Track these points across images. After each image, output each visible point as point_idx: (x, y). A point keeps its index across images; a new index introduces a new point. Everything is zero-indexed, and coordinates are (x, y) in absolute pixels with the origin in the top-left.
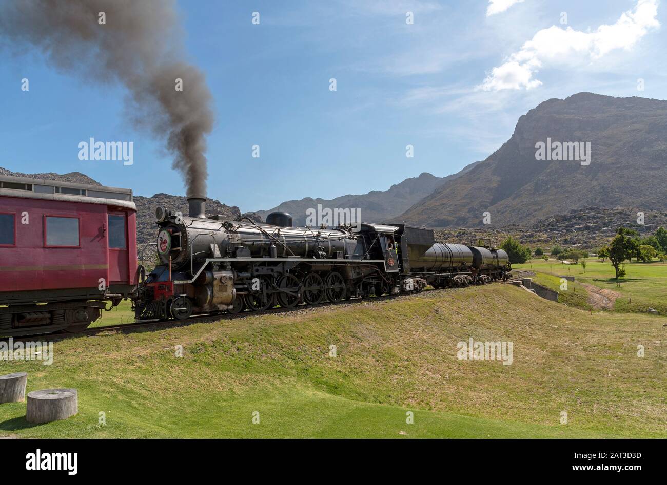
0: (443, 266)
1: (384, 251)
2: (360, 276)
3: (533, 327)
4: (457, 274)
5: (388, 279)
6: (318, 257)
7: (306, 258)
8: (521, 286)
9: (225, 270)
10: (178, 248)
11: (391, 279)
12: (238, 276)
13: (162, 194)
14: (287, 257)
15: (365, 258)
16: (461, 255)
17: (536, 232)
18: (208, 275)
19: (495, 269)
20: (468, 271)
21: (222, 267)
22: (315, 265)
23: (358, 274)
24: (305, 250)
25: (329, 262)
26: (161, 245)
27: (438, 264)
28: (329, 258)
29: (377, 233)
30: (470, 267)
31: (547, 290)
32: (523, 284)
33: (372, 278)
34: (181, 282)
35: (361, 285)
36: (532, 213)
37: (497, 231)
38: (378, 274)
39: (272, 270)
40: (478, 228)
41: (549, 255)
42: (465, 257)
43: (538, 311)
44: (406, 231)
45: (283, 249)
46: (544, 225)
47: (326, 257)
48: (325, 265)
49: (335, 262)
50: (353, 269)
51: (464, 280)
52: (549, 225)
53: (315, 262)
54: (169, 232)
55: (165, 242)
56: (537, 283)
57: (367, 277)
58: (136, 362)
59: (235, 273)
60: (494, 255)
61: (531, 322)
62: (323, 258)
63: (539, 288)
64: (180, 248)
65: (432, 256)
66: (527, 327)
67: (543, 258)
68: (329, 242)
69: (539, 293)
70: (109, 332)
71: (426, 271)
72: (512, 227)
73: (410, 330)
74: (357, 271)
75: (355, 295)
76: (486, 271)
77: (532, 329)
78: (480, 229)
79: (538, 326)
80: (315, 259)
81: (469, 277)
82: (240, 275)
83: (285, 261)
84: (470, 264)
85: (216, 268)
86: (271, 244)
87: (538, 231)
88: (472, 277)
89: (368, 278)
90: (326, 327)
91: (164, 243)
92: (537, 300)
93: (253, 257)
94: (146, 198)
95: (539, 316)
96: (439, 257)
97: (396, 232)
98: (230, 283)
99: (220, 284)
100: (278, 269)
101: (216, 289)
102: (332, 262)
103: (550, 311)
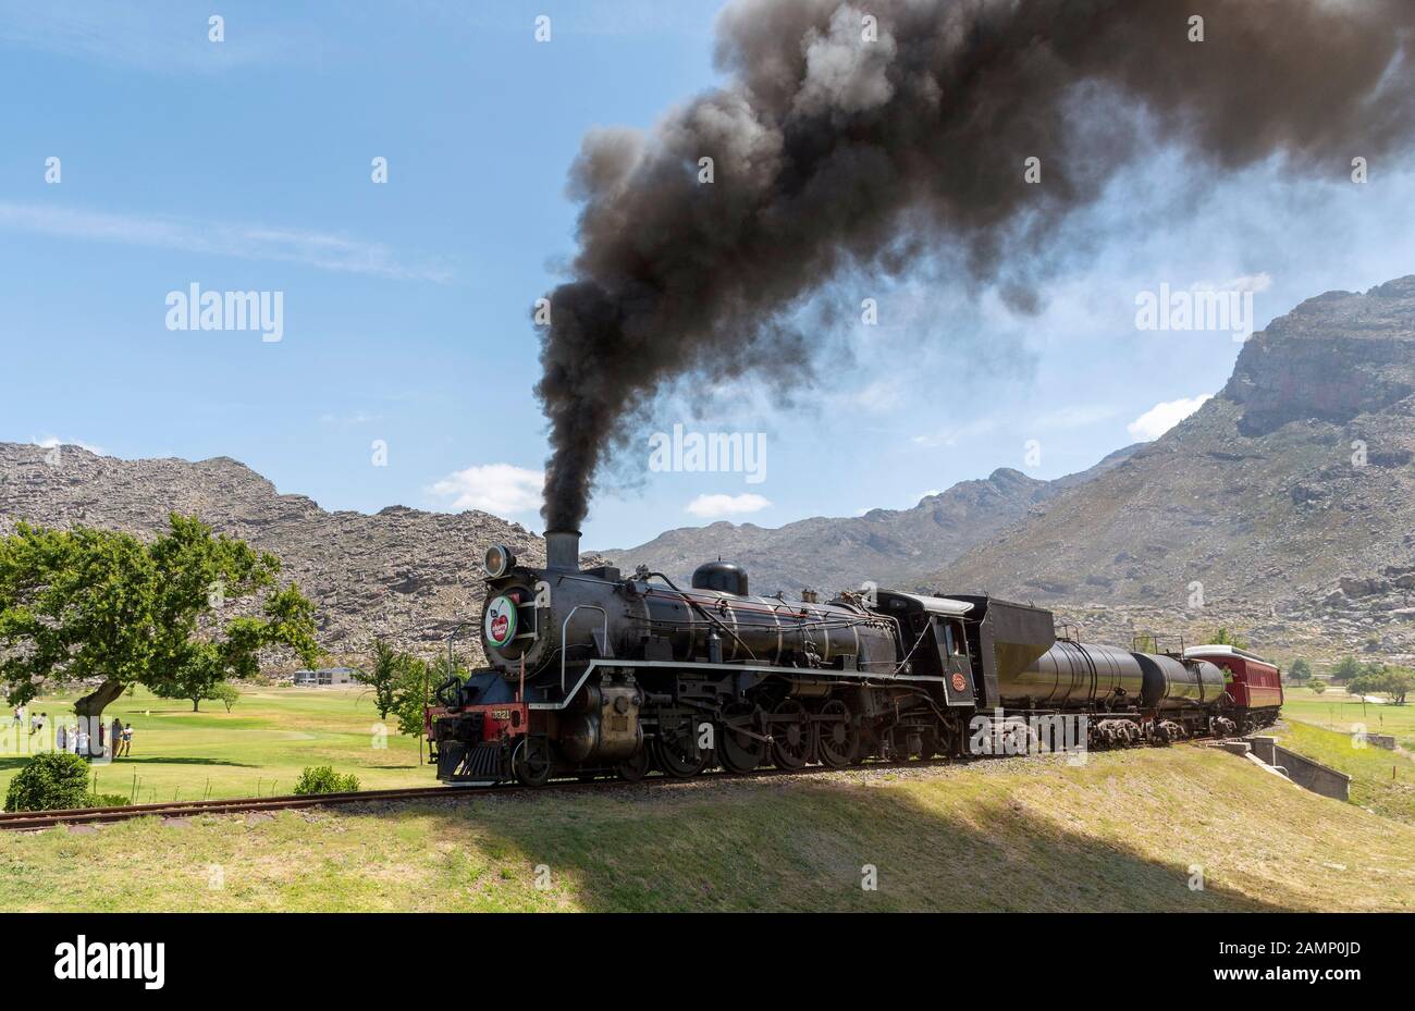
0: (1072, 695)
1: (943, 657)
2: (891, 709)
3: (1277, 866)
4: (1105, 717)
5: (951, 721)
6: (804, 663)
7: (777, 666)
8: (1249, 755)
9: (623, 686)
10: (531, 635)
11: (957, 721)
12: (648, 698)
13: (399, 508)
14: (743, 663)
15: (902, 672)
16: (1116, 672)
17: (1291, 619)
18: (593, 694)
19: (1194, 708)
20: (1132, 711)
21: (618, 677)
22: (797, 681)
23: (886, 705)
24: (776, 648)
25: (825, 677)
26: (493, 625)
27: (1060, 692)
28: (825, 667)
29: (928, 614)
30: (1134, 701)
31: (1320, 768)
32: (1253, 751)
33: (914, 716)
34: (543, 707)
35: (892, 732)
36: (1281, 572)
37: (1187, 615)
38: (930, 709)
39: (712, 690)
40: (1140, 607)
41: (1326, 681)
42: (1126, 676)
43: (1292, 823)
44: (990, 610)
45: (733, 644)
46: (1314, 602)
47: (821, 665)
48: (819, 682)
49: (840, 678)
50: (874, 696)
51: (1122, 733)
52: (1326, 604)
53: (798, 675)
54: (512, 600)
55: (503, 620)
56: (1291, 749)
57: (906, 714)
58: (257, 893)
59: (642, 691)
60: (1191, 674)
61: (1273, 853)
62: (816, 668)
63: (1296, 763)
64: (534, 635)
65: (1049, 671)
66: (1262, 864)
67: (1311, 687)
68: (826, 632)
69: (1298, 775)
70: (214, 814)
71: (1033, 706)
72: (1227, 606)
73: (944, 855)
74: (884, 700)
75: (879, 754)
76: (1173, 712)
77: (1274, 869)
78: (1143, 609)
79: (1291, 864)
80: (796, 670)
81: (1135, 726)
82: (652, 696)
83: (740, 671)
84: (1135, 695)
85: (606, 679)
86: (710, 633)
87: (1296, 619)
88: (1140, 725)
89: (909, 717)
90: (728, 835)
91: (501, 623)
92: (1290, 792)
93: (676, 660)
94: (365, 516)
95: (1296, 836)
96: (1064, 673)
97: (968, 614)
98: (632, 713)
99: (615, 714)
100: (723, 687)
101: (606, 723)
102: (833, 678)
103: (1326, 825)
